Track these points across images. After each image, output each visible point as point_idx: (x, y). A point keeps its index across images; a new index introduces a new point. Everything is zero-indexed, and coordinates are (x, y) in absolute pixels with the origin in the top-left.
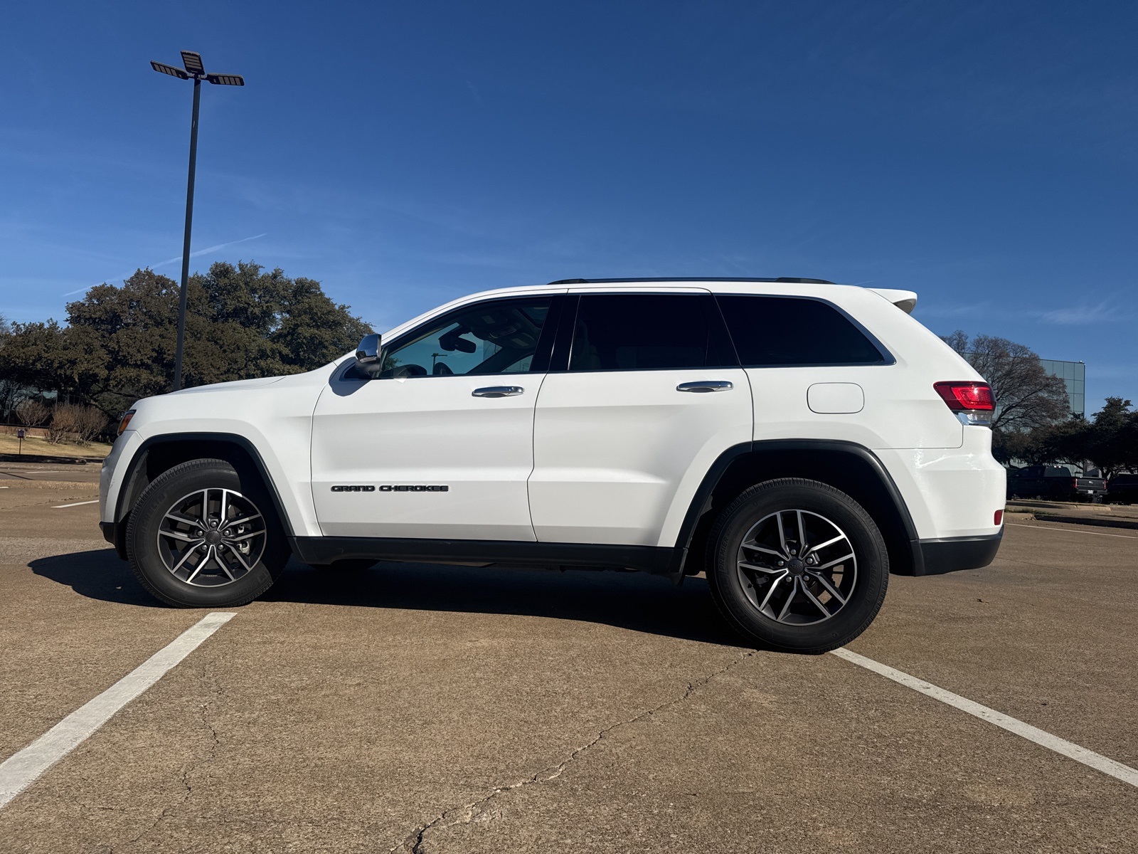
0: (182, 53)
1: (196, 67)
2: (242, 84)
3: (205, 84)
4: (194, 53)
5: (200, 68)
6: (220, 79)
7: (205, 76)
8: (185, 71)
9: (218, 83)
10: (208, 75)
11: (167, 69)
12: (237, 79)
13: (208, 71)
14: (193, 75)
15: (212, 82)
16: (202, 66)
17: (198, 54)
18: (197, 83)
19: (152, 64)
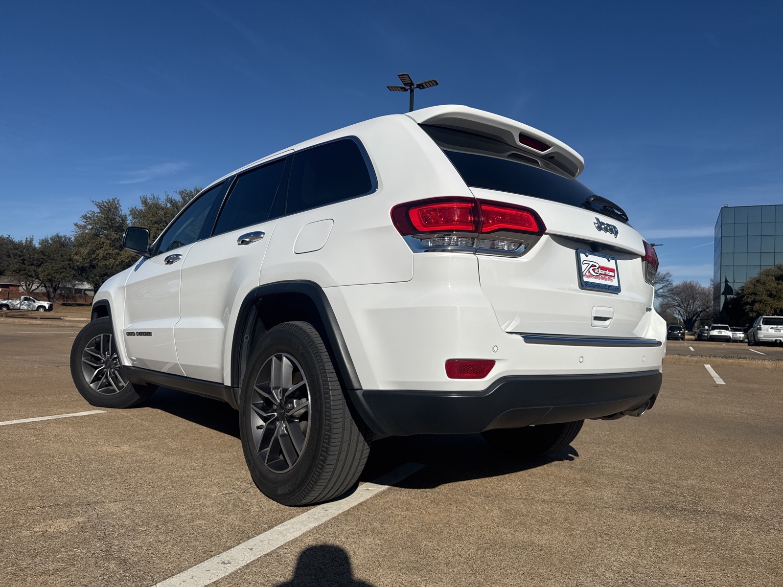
0: (399, 76)
1: (408, 82)
2: (437, 84)
3: (416, 91)
4: (403, 74)
5: (411, 82)
6: (424, 84)
7: (415, 86)
8: (404, 86)
9: (424, 88)
10: (417, 85)
11: (396, 88)
12: (433, 82)
13: (416, 82)
14: (409, 87)
15: (420, 88)
16: (411, 80)
17: (406, 73)
18: (412, 91)
19: (388, 87)
